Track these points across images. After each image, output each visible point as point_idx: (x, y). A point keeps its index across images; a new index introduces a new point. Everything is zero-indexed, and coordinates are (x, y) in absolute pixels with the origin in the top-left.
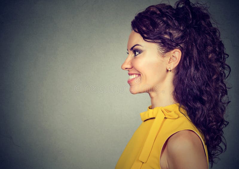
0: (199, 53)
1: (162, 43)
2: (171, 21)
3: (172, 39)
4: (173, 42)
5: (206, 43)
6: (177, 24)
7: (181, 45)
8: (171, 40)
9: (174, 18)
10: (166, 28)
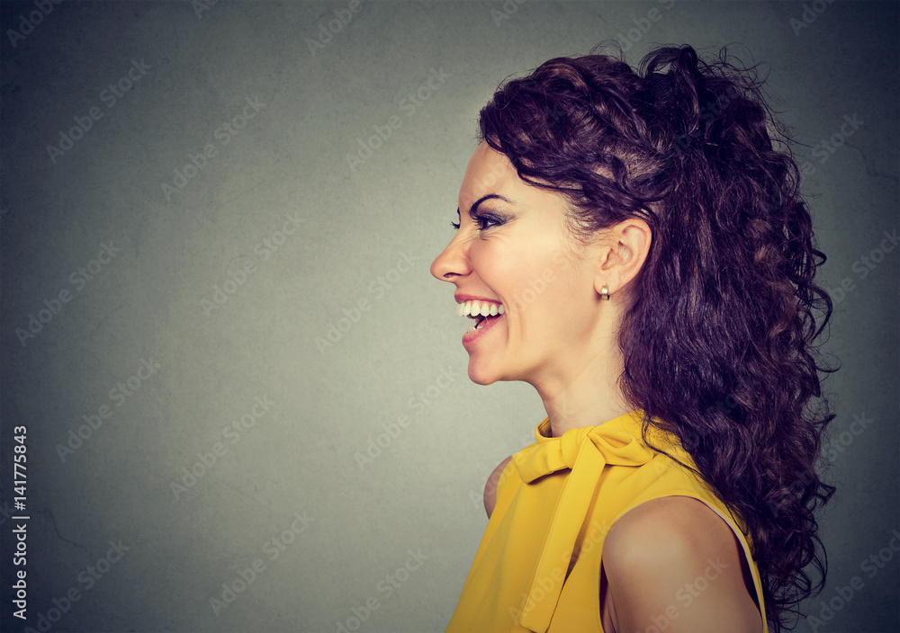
0: (719, 239)
1: (586, 192)
2: (623, 119)
3: (620, 181)
4: (625, 193)
5: (748, 205)
6: (642, 131)
7: (654, 208)
8: (616, 185)
9: (634, 110)
10: (602, 142)
